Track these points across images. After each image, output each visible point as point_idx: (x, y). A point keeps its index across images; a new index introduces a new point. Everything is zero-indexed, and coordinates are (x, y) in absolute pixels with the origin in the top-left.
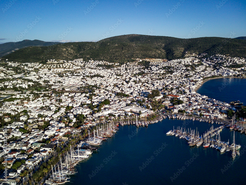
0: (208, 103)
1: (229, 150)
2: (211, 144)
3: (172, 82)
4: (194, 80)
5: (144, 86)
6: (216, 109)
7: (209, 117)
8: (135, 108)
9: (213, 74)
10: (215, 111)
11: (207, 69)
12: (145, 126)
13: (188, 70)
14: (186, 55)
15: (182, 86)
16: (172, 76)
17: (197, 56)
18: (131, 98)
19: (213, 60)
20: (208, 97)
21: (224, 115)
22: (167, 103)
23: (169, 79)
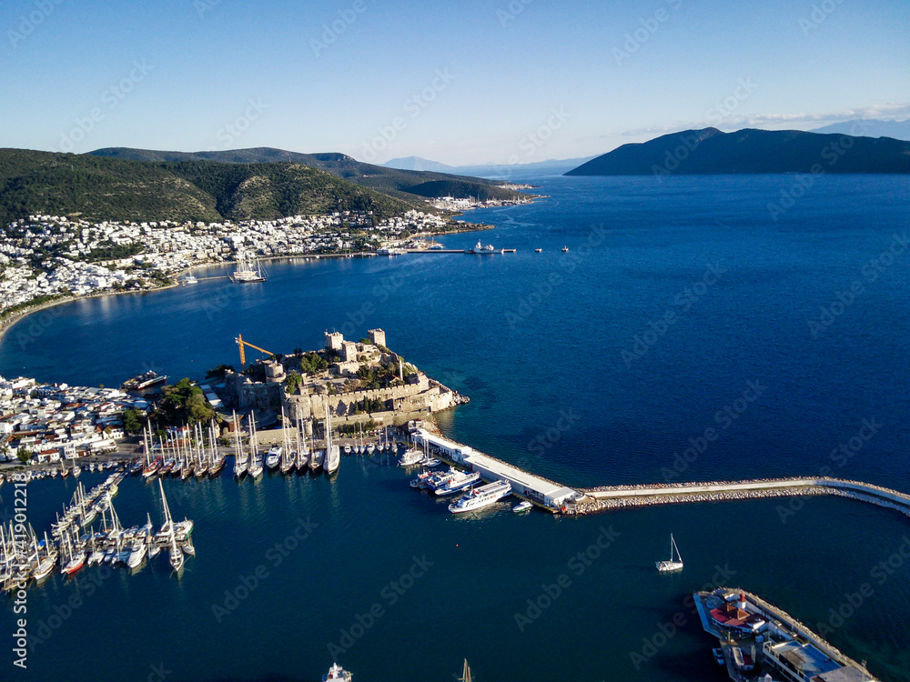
0: (42, 405)
1: (158, 549)
2: (89, 554)
6: (79, 417)
7: (58, 454)
9: (35, 291)
10: (77, 428)
11: (8, 273)
19: (22, 236)
20: (38, 381)
21: (111, 435)
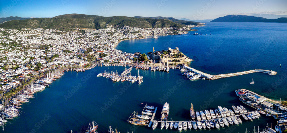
0: (122, 55)
1: (137, 80)
2: (126, 79)
3: (100, 43)
4: (113, 41)
5: (82, 45)
6: (127, 58)
7: (123, 63)
8: (76, 60)
9: (124, 37)
11: (120, 34)
12: (83, 71)
13: (109, 35)
14: (107, 27)
15: (106, 45)
16: (99, 39)
17: (114, 27)
18: (73, 53)
19: (123, 29)
20: (122, 51)
21: (132, 61)
22: (97, 56)
23: (98, 41)
